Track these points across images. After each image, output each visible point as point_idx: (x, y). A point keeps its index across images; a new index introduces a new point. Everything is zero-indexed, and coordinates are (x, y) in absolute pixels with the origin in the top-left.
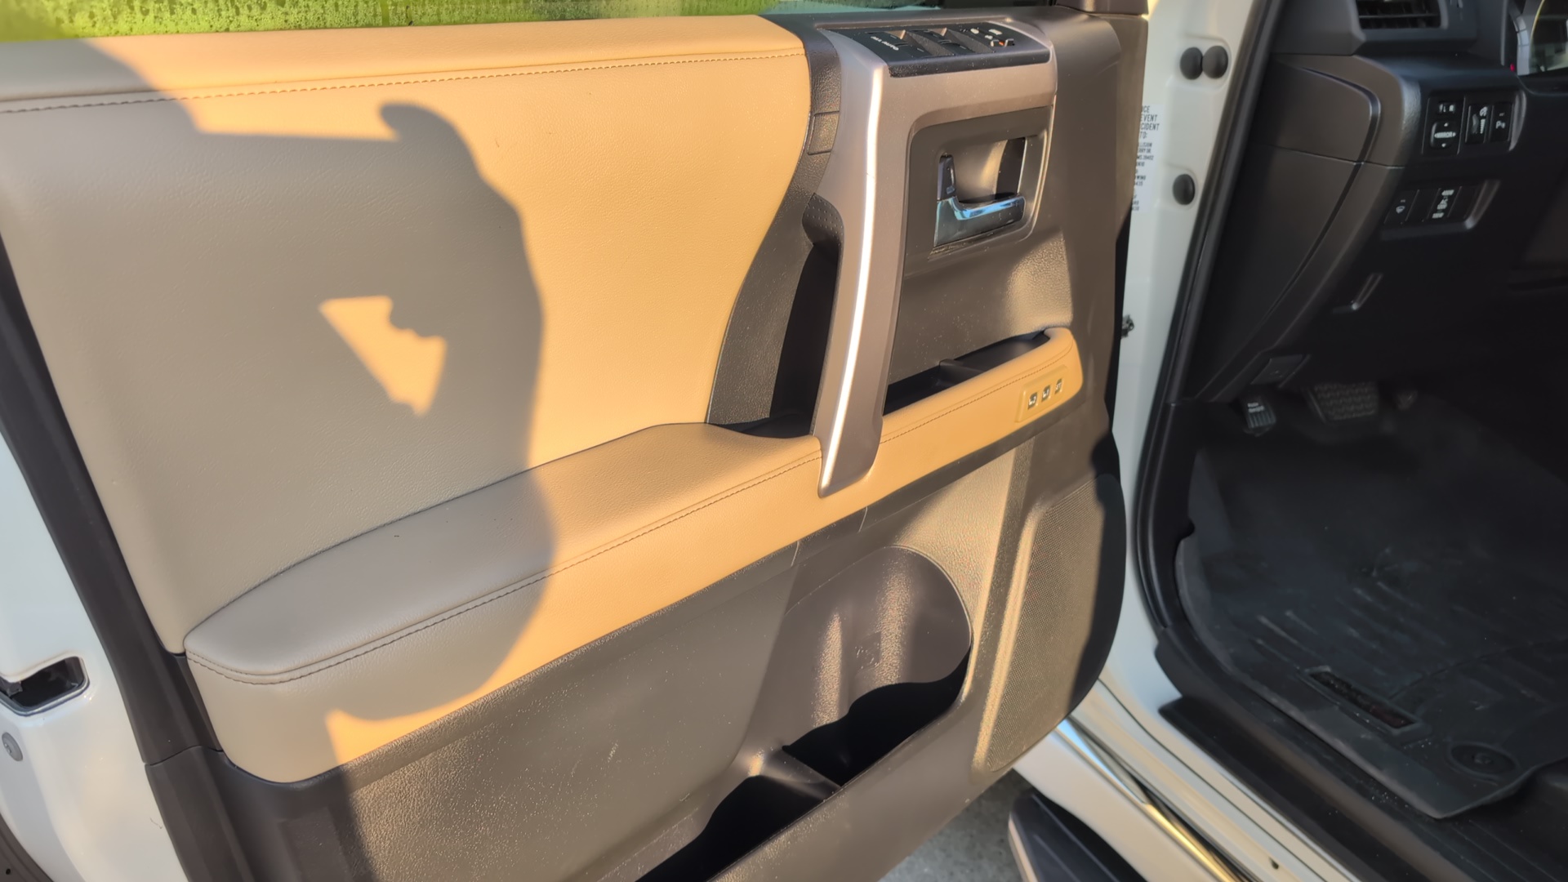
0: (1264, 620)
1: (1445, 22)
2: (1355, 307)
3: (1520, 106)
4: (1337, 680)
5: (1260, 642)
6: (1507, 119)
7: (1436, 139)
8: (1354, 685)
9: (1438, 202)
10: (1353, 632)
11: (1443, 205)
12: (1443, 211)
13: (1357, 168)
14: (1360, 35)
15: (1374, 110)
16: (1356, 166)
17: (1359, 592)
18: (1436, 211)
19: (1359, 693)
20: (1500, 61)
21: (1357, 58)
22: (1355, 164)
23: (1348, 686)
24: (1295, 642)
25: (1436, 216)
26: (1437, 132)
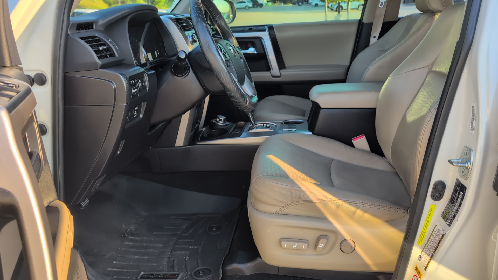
0: (110, 269)
1: (116, 55)
2: (119, 153)
3: (146, 78)
4: (148, 274)
5: (116, 277)
6: (144, 82)
7: (133, 92)
8: (154, 273)
9: (134, 112)
10: (137, 257)
11: (135, 113)
12: (136, 115)
13: (114, 107)
14: (99, 62)
15: (114, 86)
16: (114, 106)
17: (127, 243)
18: (134, 115)
19: (158, 275)
20: (134, 65)
21: (100, 70)
22: (113, 106)
23: (153, 275)
24: (125, 270)
25: (135, 116)
26: (133, 90)
